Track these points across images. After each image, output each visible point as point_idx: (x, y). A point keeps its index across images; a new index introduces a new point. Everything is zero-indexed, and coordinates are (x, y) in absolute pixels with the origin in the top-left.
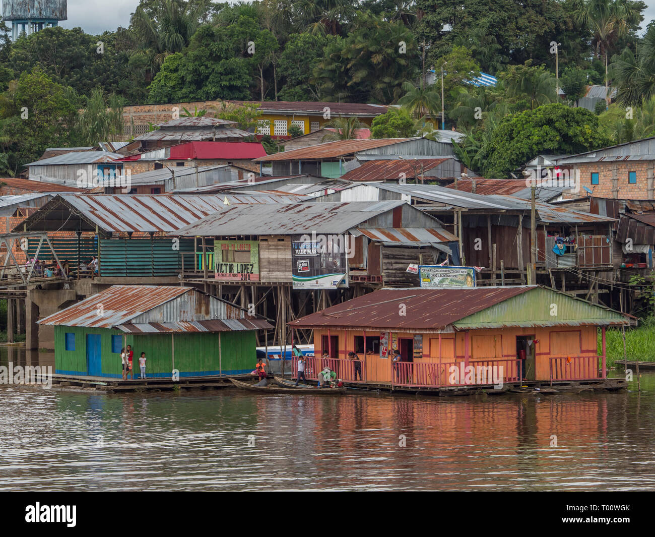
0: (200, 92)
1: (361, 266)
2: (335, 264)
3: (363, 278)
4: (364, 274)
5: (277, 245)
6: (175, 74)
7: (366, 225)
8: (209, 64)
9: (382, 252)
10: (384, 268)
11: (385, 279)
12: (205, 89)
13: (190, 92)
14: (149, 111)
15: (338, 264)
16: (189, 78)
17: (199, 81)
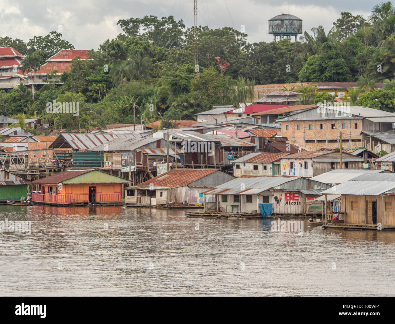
0: (323, 76)
1: (140, 163)
2: (132, 162)
3: (141, 168)
4: (142, 166)
5: (117, 155)
6: (311, 67)
7: (144, 147)
8: (327, 61)
9: (148, 157)
10: (149, 163)
11: (149, 168)
12: (325, 74)
13: (318, 76)
14: (273, 87)
15: (133, 162)
16: (317, 69)
17: (322, 70)
